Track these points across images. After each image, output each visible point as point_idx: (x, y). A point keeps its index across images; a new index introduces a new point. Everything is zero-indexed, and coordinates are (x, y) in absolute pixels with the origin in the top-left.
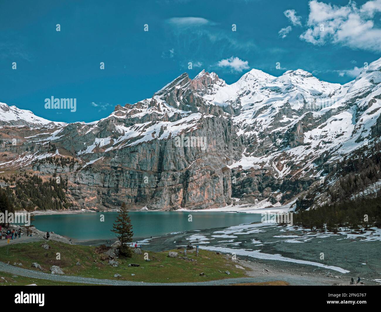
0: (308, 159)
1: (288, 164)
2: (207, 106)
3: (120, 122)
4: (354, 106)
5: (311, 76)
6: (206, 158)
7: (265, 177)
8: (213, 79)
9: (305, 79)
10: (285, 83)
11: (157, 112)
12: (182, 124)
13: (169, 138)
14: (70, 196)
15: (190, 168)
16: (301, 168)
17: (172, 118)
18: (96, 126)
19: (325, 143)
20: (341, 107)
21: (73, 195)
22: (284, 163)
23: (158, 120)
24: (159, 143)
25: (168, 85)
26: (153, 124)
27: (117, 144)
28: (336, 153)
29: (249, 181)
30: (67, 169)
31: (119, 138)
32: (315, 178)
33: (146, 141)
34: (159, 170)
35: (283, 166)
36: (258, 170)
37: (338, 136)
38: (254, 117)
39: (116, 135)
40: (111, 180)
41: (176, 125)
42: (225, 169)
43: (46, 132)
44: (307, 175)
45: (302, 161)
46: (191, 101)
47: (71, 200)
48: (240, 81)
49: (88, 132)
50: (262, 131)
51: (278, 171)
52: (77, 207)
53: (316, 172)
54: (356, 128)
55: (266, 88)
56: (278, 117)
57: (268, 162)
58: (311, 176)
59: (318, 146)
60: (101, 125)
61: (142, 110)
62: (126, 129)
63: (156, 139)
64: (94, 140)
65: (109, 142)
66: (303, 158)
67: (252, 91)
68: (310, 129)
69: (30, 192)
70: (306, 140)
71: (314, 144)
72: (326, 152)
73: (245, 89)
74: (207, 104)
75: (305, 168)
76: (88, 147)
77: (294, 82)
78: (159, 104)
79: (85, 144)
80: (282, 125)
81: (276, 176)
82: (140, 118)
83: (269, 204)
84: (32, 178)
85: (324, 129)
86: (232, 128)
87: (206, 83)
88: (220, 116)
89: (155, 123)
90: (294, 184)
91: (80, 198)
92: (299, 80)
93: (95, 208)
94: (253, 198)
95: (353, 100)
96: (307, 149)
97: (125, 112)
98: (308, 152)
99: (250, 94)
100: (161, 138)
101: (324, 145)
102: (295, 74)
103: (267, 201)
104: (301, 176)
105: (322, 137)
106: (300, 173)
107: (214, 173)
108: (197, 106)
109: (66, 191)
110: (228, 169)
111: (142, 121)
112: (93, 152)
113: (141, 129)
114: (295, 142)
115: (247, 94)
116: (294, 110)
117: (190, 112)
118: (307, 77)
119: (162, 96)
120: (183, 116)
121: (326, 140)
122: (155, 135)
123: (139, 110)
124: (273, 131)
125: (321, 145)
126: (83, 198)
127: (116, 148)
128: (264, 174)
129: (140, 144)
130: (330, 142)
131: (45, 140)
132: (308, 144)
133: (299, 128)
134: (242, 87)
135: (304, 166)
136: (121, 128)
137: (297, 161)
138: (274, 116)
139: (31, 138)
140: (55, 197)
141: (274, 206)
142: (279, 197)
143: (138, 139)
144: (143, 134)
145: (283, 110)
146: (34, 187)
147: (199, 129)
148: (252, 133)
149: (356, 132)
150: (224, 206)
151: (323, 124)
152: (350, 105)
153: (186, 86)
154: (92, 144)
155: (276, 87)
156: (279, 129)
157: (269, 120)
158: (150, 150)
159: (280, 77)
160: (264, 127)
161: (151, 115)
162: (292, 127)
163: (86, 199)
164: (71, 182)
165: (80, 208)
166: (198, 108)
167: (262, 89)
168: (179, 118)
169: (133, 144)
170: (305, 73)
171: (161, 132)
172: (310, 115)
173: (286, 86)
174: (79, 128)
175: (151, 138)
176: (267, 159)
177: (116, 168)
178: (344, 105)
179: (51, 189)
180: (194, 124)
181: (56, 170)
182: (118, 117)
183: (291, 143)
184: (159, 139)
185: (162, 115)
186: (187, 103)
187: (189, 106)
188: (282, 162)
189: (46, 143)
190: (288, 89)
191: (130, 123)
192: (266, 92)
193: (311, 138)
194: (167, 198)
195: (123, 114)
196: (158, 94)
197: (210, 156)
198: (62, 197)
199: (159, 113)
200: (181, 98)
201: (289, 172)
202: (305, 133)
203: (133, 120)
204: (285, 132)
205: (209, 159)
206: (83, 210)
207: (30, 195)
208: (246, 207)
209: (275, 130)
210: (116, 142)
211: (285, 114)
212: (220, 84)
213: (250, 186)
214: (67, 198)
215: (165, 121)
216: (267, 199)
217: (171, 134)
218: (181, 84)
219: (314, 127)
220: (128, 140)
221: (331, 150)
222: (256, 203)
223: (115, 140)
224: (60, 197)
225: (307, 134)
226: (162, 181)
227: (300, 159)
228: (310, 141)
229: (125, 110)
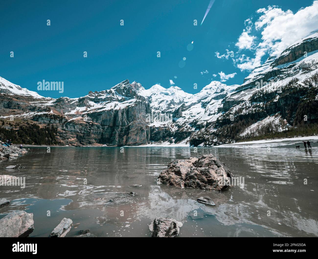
0: (186, 123)
1: (176, 126)
2: (138, 96)
3: (92, 100)
4: (201, 103)
5: (181, 90)
6: (138, 121)
7: (166, 131)
8: (139, 86)
9: (179, 91)
10: (171, 91)
11: (112, 96)
12: (126, 103)
13: (120, 109)
14: (58, 137)
15: (130, 125)
16: (183, 127)
17: (121, 100)
18: (77, 101)
19: (192, 116)
20: (196, 103)
21: (61, 136)
22: (174, 125)
23: (113, 100)
24: (114, 111)
25: (118, 84)
26: (110, 102)
27: (90, 111)
28: (200, 120)
29: (158, 133)
30: (57, 122)
31: (91, 107)
32: (192, 131)
33: (107, 110)
34: (113, 125)
35: (174, 126)
36: (163, 127)
37: (198, 114)
38: (159, 104)
39: (89, 106)
40: (85, 129)
41: (123, 104)
42: (147, 127)
43: (45, 100)
44: (188, 130)
45: (183, 124)
46: (131, 93)
47: (59, 140)
48: (151, 88)
49: (72, 103)
50: (163, 110)
51: (172, 128)
52: (63, 144)
53: (191, 129)
54: (206, 110)
55: (162, 93)
56: (169, 105)
57: (167, 124)
58: (189, 130)
59: (189, 118)
60: (80, 100)
61: (104, 95)
62: (95, 104)
63: (112, 109)
64: (76, 108)
65: (85, 109)
66: (183, 123)
67: (157, 93)
68: (184, 110)
69: (30, 133)
70: (183, 115)
71: (187, 117)
72: (195, 120)
73: (153, 92)
74: (138, 95)
75: (185, 127)
76: (72, 111)
77: (174, 91)
78: (114, 93)
79: (70, 109)
80: (171, 108)
81: (171, 130)
82: (103, 99)
83: (169, 143)
84: (32, 125)
85: (190, 111)
86: (150, 108)
87: (136, 87)
88: (144, 102)
89: (111, 102)
90: (181, 134)
91: (65, 139)
92: (176, 91)
93: (75, 145)
94: (161, 141)
95: (200, 100)
96: (184, 119)
97: (94, 95)
98: (185, 120)
99: (156, 95)
100: (116, 109)
101: (192, 117)
102: (174, 88)
103: (168, 142)
104: (184, 130)
105: (190, 114)
106: (184, 129)
107: (142, 128)
108: (134, 95)
109: (56, 134)
110: (149, 126)
111: (104, 100)
112: (75, 114)
113: (104, 104)
114: (178, 116)
115: (154, 95)
116: (176, 103)
117: (130, 98)
118: (180, 90)
119: (115, 89)
120: (127, 99)
121: (192, 115)
122: (112, 107)
123: (103, 95)
124: (168, 111)
125: (190, 117)
126: (68, 139)
127: (89, 112)
128: (165, 129)
129: (104, 111)
130: (195, 116)
131: (44, 105)
132: (184, 117)
133: (180, 109)
134: (152, 91)
135: (184, 126)
136: (92, 103)
137: (180, 124)
138: (168, 104)
139: (34, 103)
140: (48, 138)
141: (171, 144)
142: (174, 140)
143: (102, 109)
144: (105, 106)
145: (172, 102)
146: (33, 130)
147: (135, 106)
148: (159, 111)
149: (206, 112)
150: (147, 144)
151: (189, 109)
152: (199, 101)
153: (127, 86)
154: (74, 109)
155: (167, 93)
156: (170, 110)
157: (166, 106)
158: (109, 115)
159: (169, 89)
160: (164, 109)
161: (110, 97)
162: (177, 109)
163: (69, 140)
164: (60, 129)
165: (65, 145)
166: (134, 97)
167: (161, 93)
168: (124, 101)
169: (99, 111)
170: (179, 88)
171: (115, 106)
172: (184, 104)
173: (172, 93)
174: (66, 101)
175: (110, 109)
176: (166, 123)
177: (89, 123)
178: (197, 102)
179: (46, 132)
180: (133, 104)
181: (50, 121)
182: (91, 97)
183: (177, 116)
184: (114, 109)
185: (115, 98)
186: (128, 94)
187: (130, 95)
188: (173, 124)
189: (44, 106)
190: (172, 94)
191: (97, 101)
192: (163, 94)
193: (185, 114)
194: (117, 140)
195: (93, 96)
196: (113, 88)
197: (140, 120)
198: (53, 138)
199: (114, 97)
200: (125, 91)
201: (177, 129)
202: (182, 112)
203: (99, 99)
204: (173, 111)
205: (140, 121)
206: (67, 146)
207: (30, 135)
208: (158, 145)
209: (169, 110)
210: (89, 109)
211: (172, 104)
212: (142, 88)
213: (159, 135)
214: (57, 138)
215: (116, 101)
216: (168, 141)
217: (120, 107)
218: (125, 84)
219: (186, 110)
220: (97, 109)
221: (197, 119)
222: (162, 143)
223: (88, 108)
224: (52, 138)
225: (183, 113)
226: (115, 131)
227: (182, 123)
228: (185, 116)
229: (94, 94)
